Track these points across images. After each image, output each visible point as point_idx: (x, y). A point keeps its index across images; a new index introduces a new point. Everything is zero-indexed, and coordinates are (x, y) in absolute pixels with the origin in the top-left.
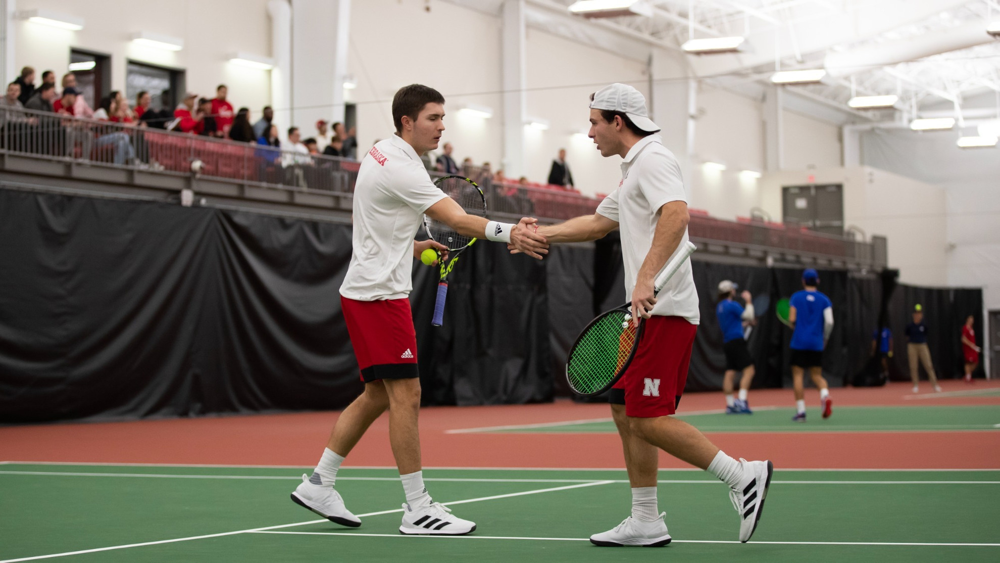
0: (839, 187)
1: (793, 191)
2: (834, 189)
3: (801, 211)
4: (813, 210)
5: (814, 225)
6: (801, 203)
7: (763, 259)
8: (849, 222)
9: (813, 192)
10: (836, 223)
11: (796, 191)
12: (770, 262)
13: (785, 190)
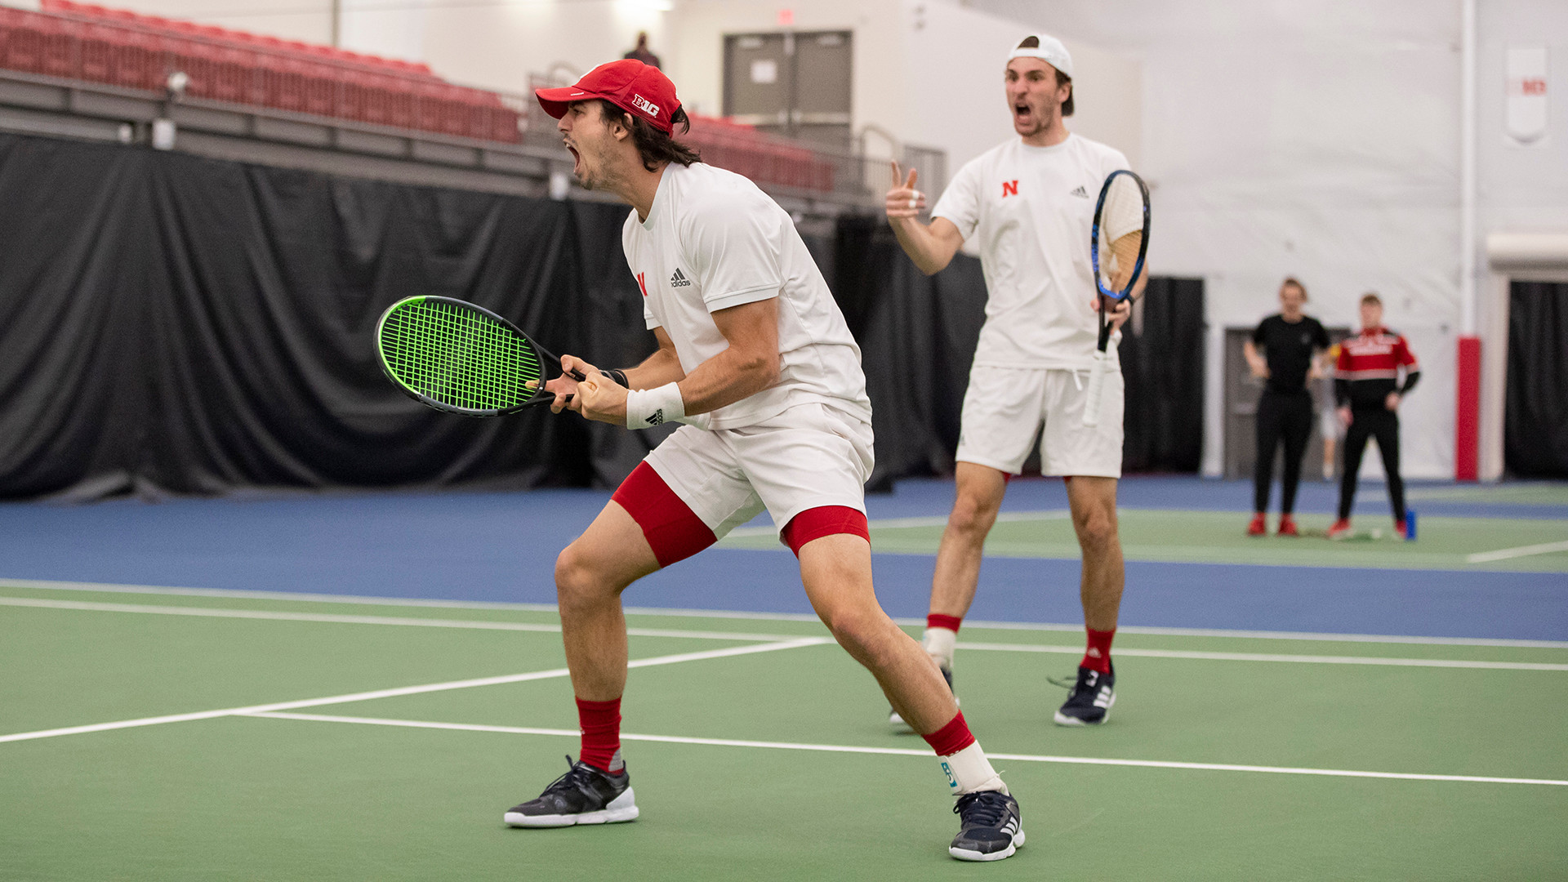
0: (846, 36)
1: (746, 43)
2: (833, 41)
3: (764, 87)
4: (790, 89)
5: (790, 121)
6: (764, 72)
7: (542, 179)
8: (863, 114)
9: (789, 46)
10: (837, 118)
11: (755, 43)
12: (559, 186)
13: (730, 42)
